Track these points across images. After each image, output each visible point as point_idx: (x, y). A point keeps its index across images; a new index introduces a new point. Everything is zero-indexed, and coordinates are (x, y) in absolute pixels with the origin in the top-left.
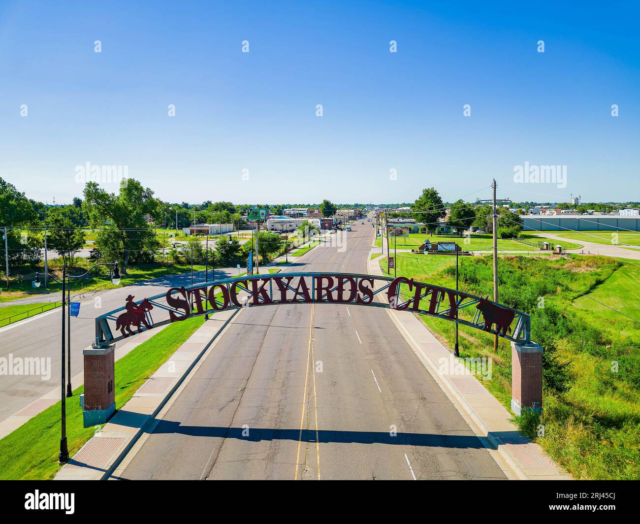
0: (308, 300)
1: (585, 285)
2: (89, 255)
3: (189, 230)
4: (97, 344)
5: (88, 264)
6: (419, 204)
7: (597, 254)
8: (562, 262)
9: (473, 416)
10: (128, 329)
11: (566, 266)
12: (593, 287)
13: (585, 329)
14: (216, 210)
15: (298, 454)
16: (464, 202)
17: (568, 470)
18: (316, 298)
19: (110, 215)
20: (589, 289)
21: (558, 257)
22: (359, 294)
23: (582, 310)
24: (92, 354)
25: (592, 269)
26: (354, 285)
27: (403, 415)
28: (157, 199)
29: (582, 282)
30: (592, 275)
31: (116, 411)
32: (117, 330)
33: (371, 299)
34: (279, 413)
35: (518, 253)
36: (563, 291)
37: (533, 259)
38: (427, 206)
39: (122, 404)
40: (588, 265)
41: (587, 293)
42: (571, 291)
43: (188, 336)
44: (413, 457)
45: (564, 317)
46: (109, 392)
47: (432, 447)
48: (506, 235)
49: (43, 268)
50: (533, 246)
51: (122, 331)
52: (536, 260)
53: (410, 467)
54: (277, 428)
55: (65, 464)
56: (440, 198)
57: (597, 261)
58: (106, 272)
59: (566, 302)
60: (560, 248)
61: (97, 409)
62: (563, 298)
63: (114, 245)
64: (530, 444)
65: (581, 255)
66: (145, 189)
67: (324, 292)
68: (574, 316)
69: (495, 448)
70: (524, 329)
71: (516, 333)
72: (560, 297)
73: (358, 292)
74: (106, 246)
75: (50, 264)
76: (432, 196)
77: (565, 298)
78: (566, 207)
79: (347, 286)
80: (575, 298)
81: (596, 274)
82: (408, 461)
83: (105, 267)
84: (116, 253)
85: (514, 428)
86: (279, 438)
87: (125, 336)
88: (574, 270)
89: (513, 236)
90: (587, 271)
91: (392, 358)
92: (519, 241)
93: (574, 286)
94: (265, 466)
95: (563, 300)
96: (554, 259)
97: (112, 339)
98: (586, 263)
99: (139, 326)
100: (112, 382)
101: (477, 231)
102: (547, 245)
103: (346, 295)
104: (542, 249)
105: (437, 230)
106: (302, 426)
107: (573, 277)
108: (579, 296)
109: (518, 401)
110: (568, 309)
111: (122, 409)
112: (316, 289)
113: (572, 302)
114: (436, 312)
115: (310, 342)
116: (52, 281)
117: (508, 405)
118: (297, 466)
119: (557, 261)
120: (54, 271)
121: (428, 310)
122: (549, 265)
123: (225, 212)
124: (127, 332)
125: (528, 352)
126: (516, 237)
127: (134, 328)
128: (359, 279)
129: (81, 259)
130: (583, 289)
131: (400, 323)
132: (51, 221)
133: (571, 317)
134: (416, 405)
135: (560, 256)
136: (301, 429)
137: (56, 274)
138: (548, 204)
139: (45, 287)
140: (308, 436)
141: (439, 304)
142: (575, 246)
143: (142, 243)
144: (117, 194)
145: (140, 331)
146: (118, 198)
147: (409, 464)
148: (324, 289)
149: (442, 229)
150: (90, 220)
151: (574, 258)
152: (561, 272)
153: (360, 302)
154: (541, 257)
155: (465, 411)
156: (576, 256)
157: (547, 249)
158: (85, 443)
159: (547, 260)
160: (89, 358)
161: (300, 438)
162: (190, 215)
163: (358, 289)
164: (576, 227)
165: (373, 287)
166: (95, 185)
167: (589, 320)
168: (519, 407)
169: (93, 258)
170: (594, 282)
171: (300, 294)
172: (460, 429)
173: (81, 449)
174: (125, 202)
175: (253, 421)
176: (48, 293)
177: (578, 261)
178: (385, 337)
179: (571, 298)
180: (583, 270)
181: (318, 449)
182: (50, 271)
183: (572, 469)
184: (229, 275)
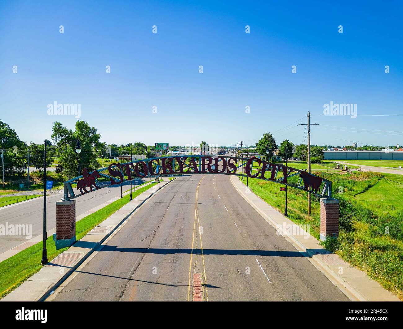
0: (197, 172)
1: (362, 187)
2: (55, 169)
3: (118, 159)
4: (65, 198)
5: (54, 175)
6: (261, 143)
7: (368, 171)
8: (348, 176)
9: (297, 243)
10: (85, 189)
11: (350, 177)
12: (367, 189)
13: (362, 210)
14: (135, 147)
15: (191, 259)
16: (288, 141)
17: (355, 265)
18: (201, 171)
19: (69, 143)
20: (364, 190)
21: (345, 173)
22: (228, 168)
23: (360, 201)
24: (62, 204)
25: (366, 179)
26: (225, 162)
27: (254, 242)
28: (99, 134)
29: (360, 186)
30: (366, 183)
31: (76, 241)
32: (77, 189)
33: (235, 171)
34: (178, 242)
35: (322, 170)
36: (348, 190)
37: (331, 174)
38: (266, 143)
39: (80, 238)
40: (363, 177)
41: (363, 192)
42: (353, 190)
43: (120, 208)
44: (261, 261)
45: (349, 203)
46: (72, 229)
47: (272, 256)
48: (314, 161)
49: (27, 177)
50: (330, 167)
51: (81, 190)
52: (332, 175)
53: (260, 265)
54: (177, 248)
55: (45, 265)
56: (274, 139)
57: (369, 175)
58: (67, 180)
59: (351, 196)
60: (347, 167)
61: (65, 239)
62: (349, 194)
63: (71, 162)
64: (332, 254)
65: (359, 171)
66: (91, 128)
67: (206, 167)
68: (356, 203)
69: (311, 257)
70: (328, 190)
71: (323, 192)
72: (347, 194)
73: (227, 167)
74: (66, 163)
75: (31, 174)
76: (269, 138)
77: (350, 194)
78: (350, 148)
79: (221, 163)
80: (356, 195)
81: (368, 182)
82: (258, 262)
83: (65, 176)
84: (73, 166)
85: (322, 247)
86: (179, 253)
87: (83, 194)
88: (355, 180)
89: (318, 162)
90: (363, 180)
91: (247, 217)
92: (322, 165)
93: (355, 188)
94: (171, 265)
95: (349, 195)
96: (343, 174)
97: (74, 196)
98: (362, 176)
99: (91, 188)
100: (74, 222)
101: (296, 160)
102: (339, 166)
103: (220, 168)
104: (336, 168)
105: (272, 158)
106: (192, 247)
107: (354, 183)
108: (359, 194)
109: (324, 233)
110: (352, 200)
111: (80, 240)
112: (201, 165)
113: (354, 196)
114: (275, 179)
115: (196, 210)
116: (32, 185)
117: (318, 237)
118: (191, 265)
119: (345, 175)
120: (33, 178)
121: (270, 178)
122: (340, 177)
123: (140, 148)
124: (84, 191)
125: (331, 203)
126: (320, 163)
127: (88, 189)
128: (228, 159)
129: (51, 172)
130: (361, 190)
131: (251, 202)
132: (32, 147)
133: (354, 204)
134: (262, 238)
135: (347, 172)
136: (192, 248)
137: (35, 180)
138: (339, 147)
139: (28, 187)
140: (197, 252)
141: (276, 174)
142: (356, 167)
143: (89, 162)
144: (74, 130)
145: (92, 190)
146: (74, 132)
147: (259, 264)
148: (206, 164)
149: (275, 158)
150: (55, 153)
151: (355, 173)
152: (346, 181)
153: (229, 173)
154: (335, 172)
155: (292, 241)
156: (356, 172)
157: (339, 168)
158: (58, 255)
159: (339, 174)
160: (60, 207)
161: (192, 253)
162: (118, 150)
163: (227, 165)
164: (356, 158)
165: (236, 164)
166: (59, 124)
167: (365, 206)
168: (325, 237)
169: (58, 171)
170: (367, 186)
171: (192, 167)
172: (289, 248)
173: (55, 258)
174: (79, 135)
175: (163, 245)
176: (30, 190)
177: (357, 175)
178: (242, 208)
179: (354, 195)
180: (360, 180)
181: (203, 257)
182: (31, 179)
183: (357, 264)
184: (144, 181)
